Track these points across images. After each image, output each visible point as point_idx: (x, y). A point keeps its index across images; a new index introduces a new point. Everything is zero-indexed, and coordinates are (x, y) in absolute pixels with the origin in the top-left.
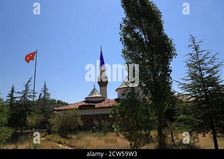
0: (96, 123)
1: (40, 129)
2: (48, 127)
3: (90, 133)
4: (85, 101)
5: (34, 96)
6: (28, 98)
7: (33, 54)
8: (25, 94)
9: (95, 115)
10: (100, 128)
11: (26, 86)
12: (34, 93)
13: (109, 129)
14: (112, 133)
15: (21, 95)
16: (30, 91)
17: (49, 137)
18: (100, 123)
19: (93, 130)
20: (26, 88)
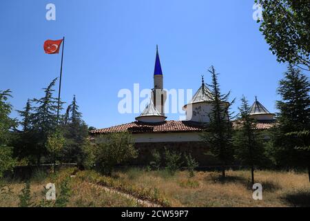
0: (157, 155)
1: (67, 162)
2: (79, 160)
3: (147, 171)
4: (135, 122)
5: (58, 107)
6: (49, 110)
7: (59, 42)
8: (46, 103)
9: (152, 143)
10: (163, 164)
11: (48, 91)
12: (58, 102)
13: (177, 164)
14: (181, 172)
15: (39, 105)
16: (52, 100)
17: (82, 174)
18: (163, 156)
19: (151, 166)
20: (47, 94)
